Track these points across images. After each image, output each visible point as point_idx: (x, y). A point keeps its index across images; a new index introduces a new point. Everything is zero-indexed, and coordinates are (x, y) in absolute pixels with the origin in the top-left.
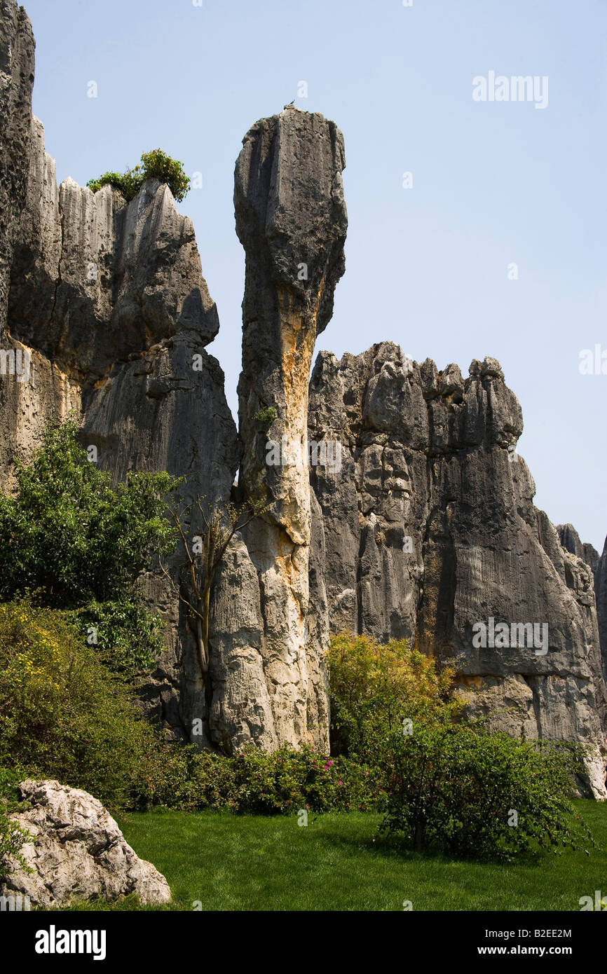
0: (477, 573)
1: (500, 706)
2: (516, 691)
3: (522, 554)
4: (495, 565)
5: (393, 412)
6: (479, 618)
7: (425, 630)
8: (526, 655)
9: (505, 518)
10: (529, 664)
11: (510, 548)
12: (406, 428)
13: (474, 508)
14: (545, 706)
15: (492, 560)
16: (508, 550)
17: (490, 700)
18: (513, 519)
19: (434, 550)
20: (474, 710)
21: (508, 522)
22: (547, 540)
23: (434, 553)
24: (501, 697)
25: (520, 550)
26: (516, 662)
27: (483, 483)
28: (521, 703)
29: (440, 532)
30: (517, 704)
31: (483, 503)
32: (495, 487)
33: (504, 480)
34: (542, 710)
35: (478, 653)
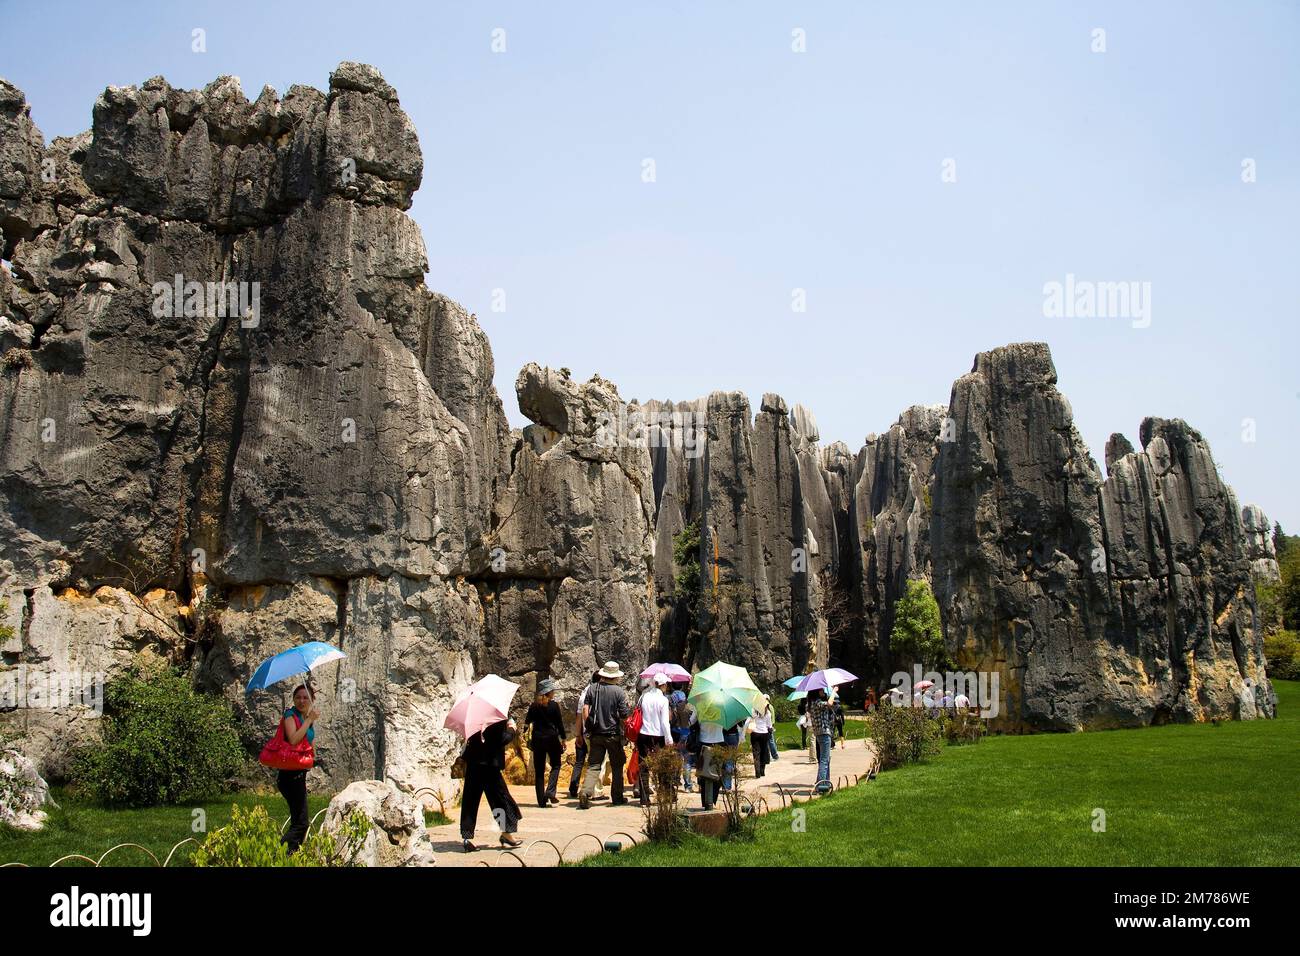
0: (271, 409)
1: (278, 634)
2: (305, 608)
3: (346, 369)
4: (297, 392)
5: (113, 159)
6: (258, 484)
7: (203, 513)
8: (328, 543)
9: (325, 312)
10: (332, 558)
11: (325, 360)
12: (144, 184)
13: (283, 302)
14: (352, 631)
15: (294, 385)
16: (321, 364)
17: (265, 625)
18: (337, 311)
19: (224, 381)
20: (241, 643)
21: (330, 317)
22: (439, 345)
23: (224, 385)
24: (283, 619)
25: (343, 361)
26: (312, 556)
27: (300, 259)
28: (312, 627)
29: (235, 350)
30: (306, 631)
31: (295, 292)
32: (315, 262)
33: (333, 249)
34: (346, 639)
35: (259, 545)
